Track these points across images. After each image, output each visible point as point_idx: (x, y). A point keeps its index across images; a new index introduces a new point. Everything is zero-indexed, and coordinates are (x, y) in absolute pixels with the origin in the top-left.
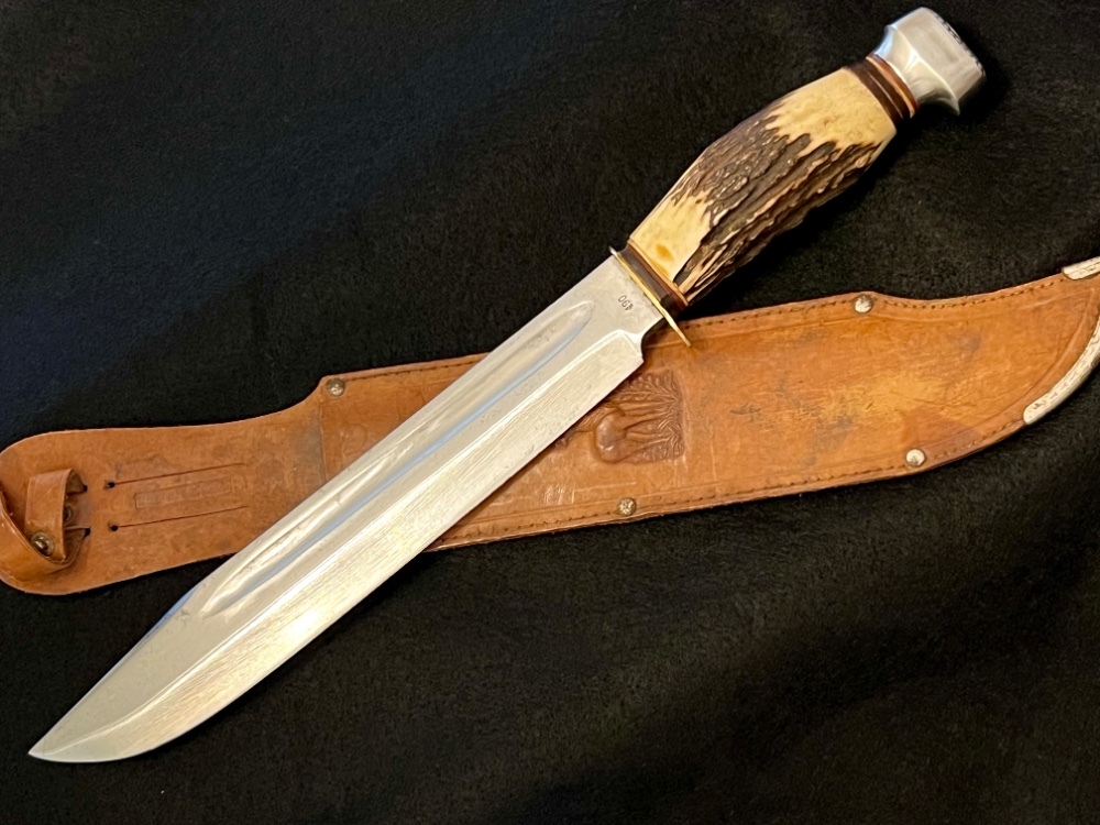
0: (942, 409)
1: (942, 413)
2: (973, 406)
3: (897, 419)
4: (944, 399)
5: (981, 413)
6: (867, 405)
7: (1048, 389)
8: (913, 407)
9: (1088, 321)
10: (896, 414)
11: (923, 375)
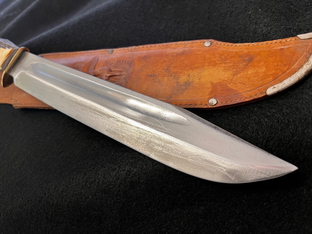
0: (230, 83)
1: (229, 85)
2: (244, 84)
3: (209, 85)
4: (232, 80)
5: (247, 88)
6: (198, 78)
7: (281, 81)
8: (217, 81)
9: (306, 55)
10: (209, 83)
11: (225, 69)
